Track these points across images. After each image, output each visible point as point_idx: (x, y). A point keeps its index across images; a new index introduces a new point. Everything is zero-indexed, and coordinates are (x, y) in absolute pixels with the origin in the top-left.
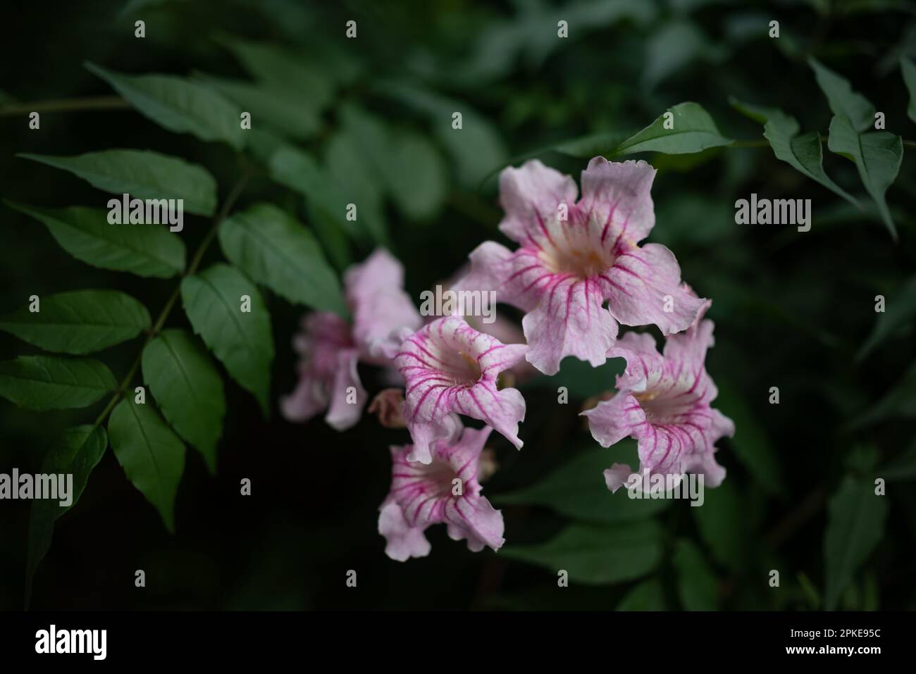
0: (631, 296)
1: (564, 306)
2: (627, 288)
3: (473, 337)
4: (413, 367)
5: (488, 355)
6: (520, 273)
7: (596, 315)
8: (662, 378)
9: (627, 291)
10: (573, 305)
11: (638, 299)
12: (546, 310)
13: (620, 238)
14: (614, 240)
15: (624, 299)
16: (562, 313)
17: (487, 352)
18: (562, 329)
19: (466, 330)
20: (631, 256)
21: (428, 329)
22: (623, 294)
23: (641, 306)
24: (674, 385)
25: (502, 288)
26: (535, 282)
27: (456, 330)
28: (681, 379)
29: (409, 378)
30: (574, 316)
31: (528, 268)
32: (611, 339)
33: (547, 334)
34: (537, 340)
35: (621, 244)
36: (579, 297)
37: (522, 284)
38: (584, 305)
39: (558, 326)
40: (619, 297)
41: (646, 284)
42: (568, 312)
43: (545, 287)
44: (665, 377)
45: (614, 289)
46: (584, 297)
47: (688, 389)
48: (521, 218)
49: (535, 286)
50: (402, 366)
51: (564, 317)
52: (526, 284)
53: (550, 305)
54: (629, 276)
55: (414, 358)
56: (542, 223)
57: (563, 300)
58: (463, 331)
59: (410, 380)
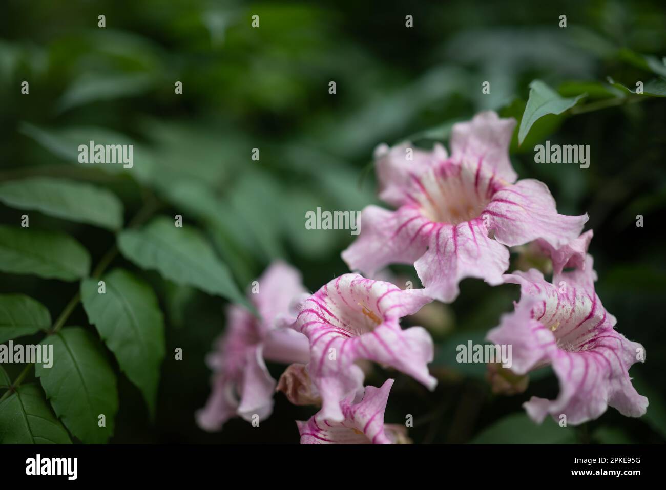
0: (514, 220)
1: (451, 242)
2: (509, 215)
3: (369, 284)
4: (314, 322)
5: (386, 297)
6: (405, 225)
7: (484, 244)
8: (559, 304)
9: (510, 217)
10: (459, 239)
11: (521, 221)
12: (435, 250)
13: (492, 179)
14: (487, 182)
15: (507, 225)
16: (451, 246)
17: (384, 295)
18: (453, 260)
19: (362, 280)
20: (506, 190)
21: (326, 288)
22: (506, 220)
23: (526, 227)
24: (573, 311)
25: (390, 243)
26: (420, 229)
27: (353, 282)
28: (578, 303)
29: (311, 332)
30: (462, 247)
31: (412, 219)
32: (503, 262)
33: (440, 270)
34: (431, 279)
35: (494, 184)
36: (464, 231)
37: (408, 234)
38: (471, 236)
39: (450, 260)
40: (503, 224)
41: (526, 210)
42: (456, 245)
43: (430, 232)
44: (562, 303)
45: (497, 218)
46: (469, 230)
47: (587, 314)
48: (398, 184)
49: (420, 233)
50: (304, 323)
51: (453, 250)
52: (412, 234)
53: (438, 245)
54: (508, 205)
55: (315, 315)
56: (418, 180)
57: (449, 236)
58: (359, 282)
59: (313, 334)
